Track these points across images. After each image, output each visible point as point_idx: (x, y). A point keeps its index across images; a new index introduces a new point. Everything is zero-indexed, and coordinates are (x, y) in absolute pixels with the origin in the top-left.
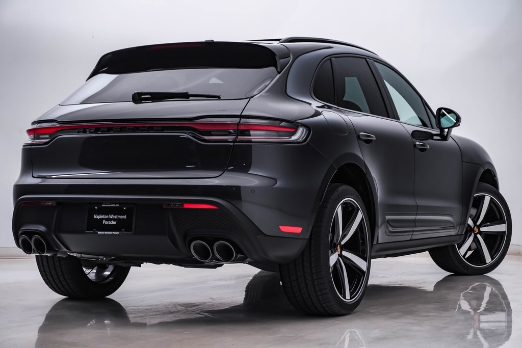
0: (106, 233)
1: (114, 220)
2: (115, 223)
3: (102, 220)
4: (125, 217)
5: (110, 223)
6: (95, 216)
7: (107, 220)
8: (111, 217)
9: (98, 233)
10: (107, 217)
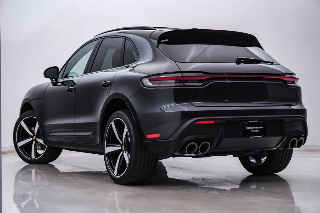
0: (254, 137)
1: (257, 129)
2: (258, 131)
3: (250, 130)
4: (262, 127)
5: (255, 131)
6: (246, 128)
7: (253, 129)
8: (255, 128)
9: (250, 137)
10: (253, 128)
